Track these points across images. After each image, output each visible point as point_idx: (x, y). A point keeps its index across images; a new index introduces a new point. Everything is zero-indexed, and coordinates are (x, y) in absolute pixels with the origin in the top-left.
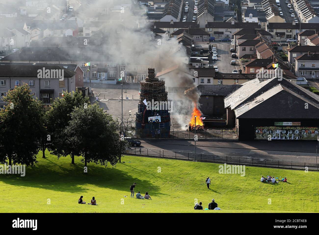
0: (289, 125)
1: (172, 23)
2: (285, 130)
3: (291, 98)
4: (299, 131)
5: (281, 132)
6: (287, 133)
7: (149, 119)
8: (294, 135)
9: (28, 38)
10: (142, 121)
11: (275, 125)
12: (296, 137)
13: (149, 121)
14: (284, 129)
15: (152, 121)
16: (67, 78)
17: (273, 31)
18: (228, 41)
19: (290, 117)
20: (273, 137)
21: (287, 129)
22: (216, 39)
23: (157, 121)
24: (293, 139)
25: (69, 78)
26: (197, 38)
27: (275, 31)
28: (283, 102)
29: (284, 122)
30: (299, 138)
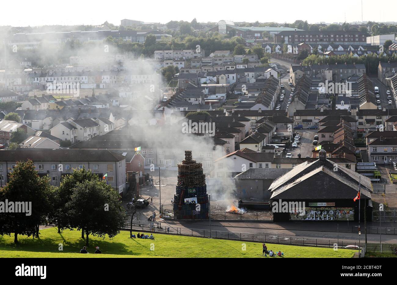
0: (324, 205)
1: (260, 111)
2: (320, 210)
3: (328, 179)
4: (334, 211)
5: (316, 213)
6: (321, 214)
7: (186, 200)
8: (329, 216)
9: (111, 128)
10: (179, 203)
11: (309, 206)
12: (331, 218)
13: (185, 202)
14: (318, 210)
15: (188, 203)
16: (115, 162)
17: (362, 118)
18: (316, 129)
19: (325, 197)
20: (308, 218)
21: (321, 210)
22: (304, 127)
23: (194, 202)
24: (327, 220)
25: (117, 162)
26: (281, 126)
27: (364, 117)
28: (319, 182)
29: (318, 203)
30: (333, 218)
